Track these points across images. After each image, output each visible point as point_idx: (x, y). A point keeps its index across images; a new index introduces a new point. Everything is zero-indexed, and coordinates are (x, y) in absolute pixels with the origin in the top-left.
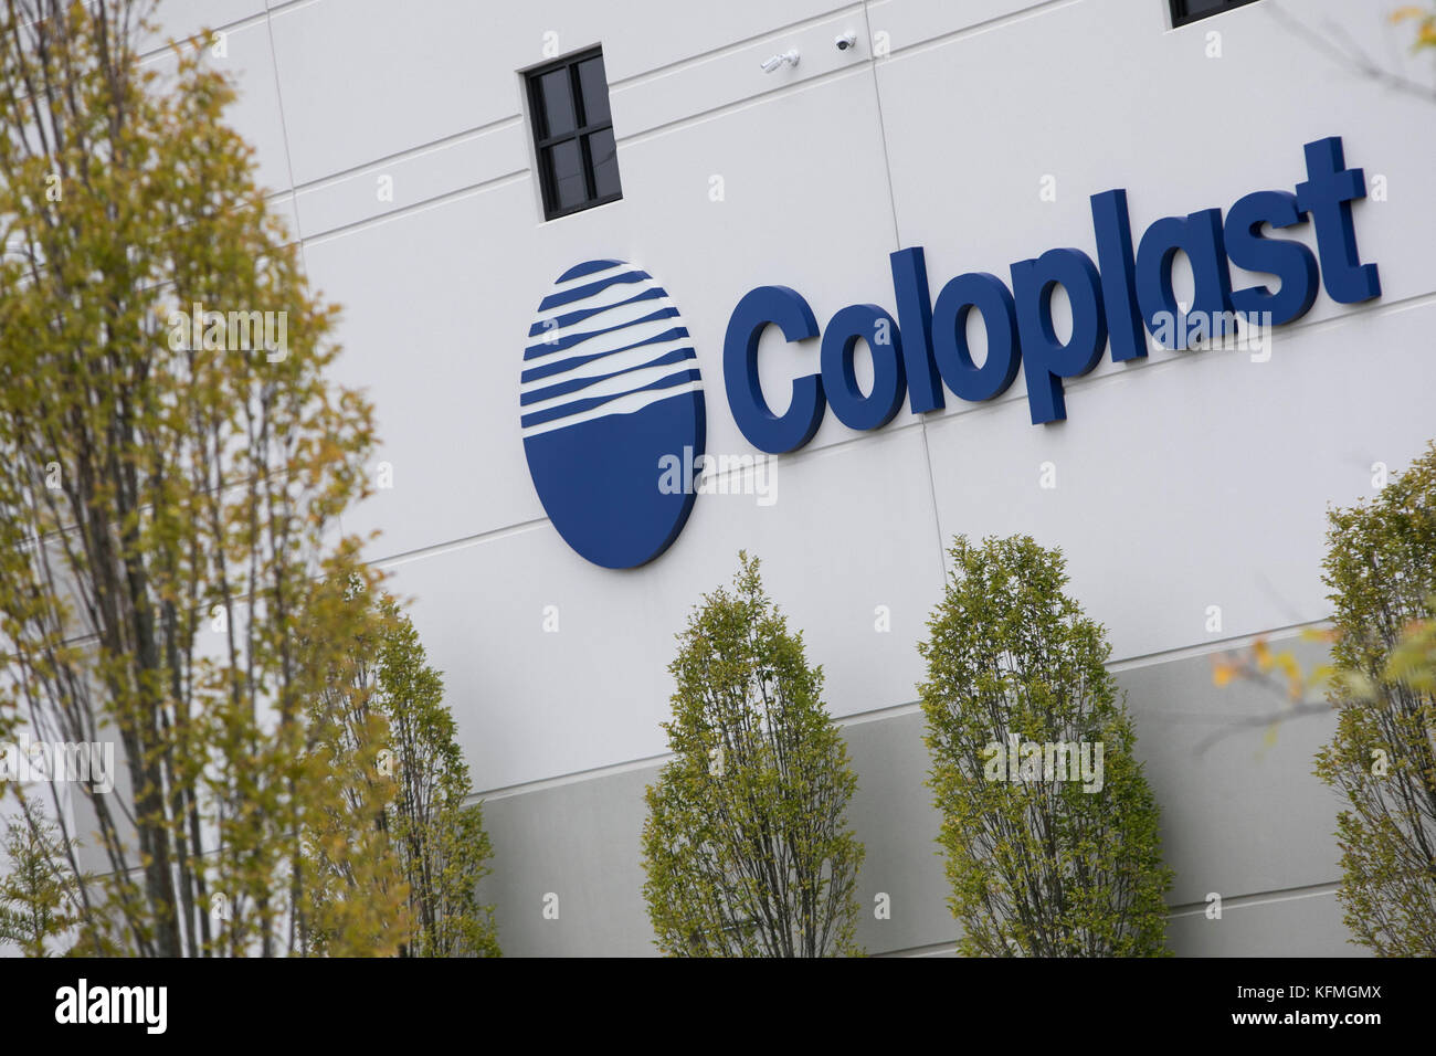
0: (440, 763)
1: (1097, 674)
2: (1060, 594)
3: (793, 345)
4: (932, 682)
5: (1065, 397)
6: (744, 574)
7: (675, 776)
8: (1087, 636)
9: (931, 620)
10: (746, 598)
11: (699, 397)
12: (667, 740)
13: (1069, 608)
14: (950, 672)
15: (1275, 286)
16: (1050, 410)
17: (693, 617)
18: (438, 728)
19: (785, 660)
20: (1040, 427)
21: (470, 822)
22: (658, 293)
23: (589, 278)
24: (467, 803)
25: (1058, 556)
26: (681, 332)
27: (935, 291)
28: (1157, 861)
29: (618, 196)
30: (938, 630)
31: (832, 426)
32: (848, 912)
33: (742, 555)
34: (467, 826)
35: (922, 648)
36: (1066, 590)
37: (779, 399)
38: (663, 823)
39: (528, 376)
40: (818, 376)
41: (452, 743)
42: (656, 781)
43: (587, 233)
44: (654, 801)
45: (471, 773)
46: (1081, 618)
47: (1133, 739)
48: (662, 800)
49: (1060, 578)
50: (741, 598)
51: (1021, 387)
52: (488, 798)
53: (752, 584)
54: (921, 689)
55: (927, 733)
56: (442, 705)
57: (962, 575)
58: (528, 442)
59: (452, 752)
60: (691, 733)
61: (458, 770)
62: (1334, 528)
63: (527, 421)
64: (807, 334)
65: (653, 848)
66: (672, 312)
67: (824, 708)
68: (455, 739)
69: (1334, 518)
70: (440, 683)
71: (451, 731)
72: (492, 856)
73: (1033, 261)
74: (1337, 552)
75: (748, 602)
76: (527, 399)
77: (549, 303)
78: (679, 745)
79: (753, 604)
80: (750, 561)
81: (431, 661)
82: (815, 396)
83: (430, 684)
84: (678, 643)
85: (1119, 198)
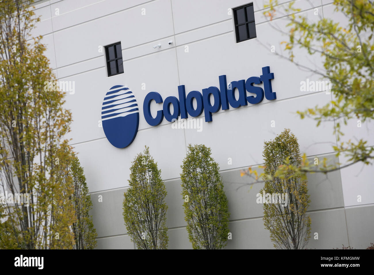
0: (82, 186)
1: (217, 173)
3: (158, 104)
4: (183, 173)
5: (212, 117)
6: (146, 150)
7: (130, 191)
8: (215, 165)
9: (183, 161)
10: (146, 155)
11: (138, 114)
12: (129, 183)
13: (211, 159)
14: (187, 172)
15: (255, 96)
16: (209, 119)
17: (135, 159)
18: (82, 179)
19: (153, 168)
20: (207, 122)
21: (88, 198)
22: (130, 92)
23: (116, 88)
24: (88, 195)
25: (210, 149)
26: (135, 101)
27: (187, 94)
28: (227, 211)
29: (123, 72)
30: (185, 163)
31: (165, 121)
32: (164, 219)
33: (145, 146)
35: (181, 166)
36: (211, 156)
37: (154, 115)
38: (127, 200)
39: (103, 108)
40: (162, 110)
42: (126, 192)
43: (116, 79)
44: (126, 196)
45: (88, 189)
46: (214, 162)
47: (223, 187)
48: (127, 196)
49: (210, 153)
50: (145, 155)
51: (203, 114)
52: (92, 194)
53: (147, 152)
54: (181, 175)
55: (182, 184)
56: (83, 174)
57: (190, 152)
59: (85, 184)
60: (133, 182)
61: (86, 188)
62: (265, 145)
63: (103, 117)
64: (160, 102)
65: (125, 205)
66: (133, 96)
67: (161, 178)
68: (86, 182)
69: (265, 143)
70: (83, 170)
71: (85, 180)
73: (207, 89)
75: (146, 156)
76: (103, 113)
77: (108, 94)
78: (131, 184)
79: (147, 156)
80: (147, 148)
81: (81, 165)
82: (162, 115)
83: (81, 170)
84: (132, 164)
85: (225, 77)
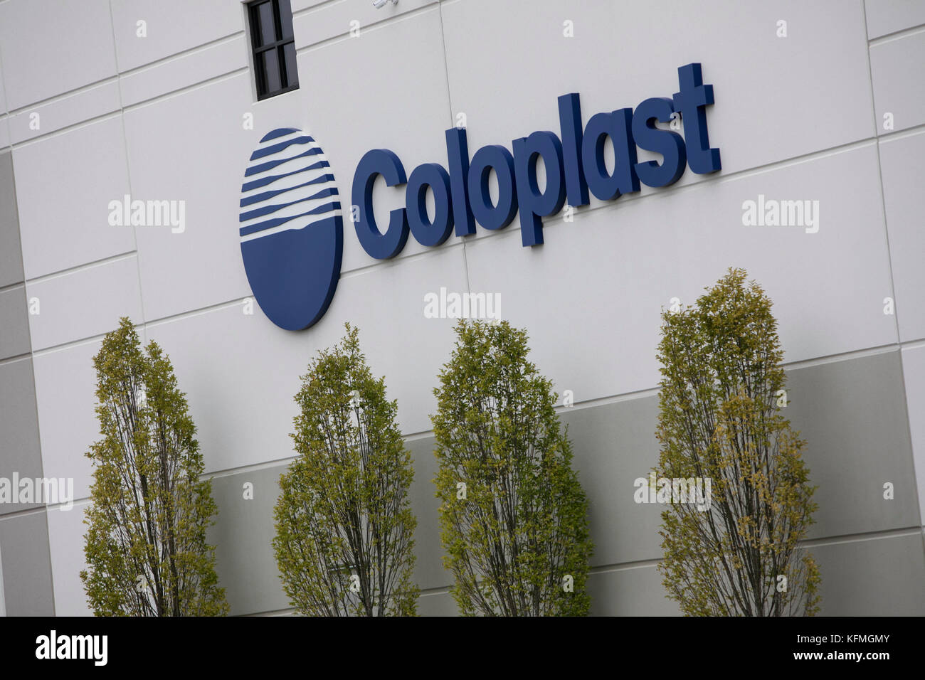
0: (184, 453)
1: (547, 411)
2: (524, 360)
3: (391, 189)
4: (441, 414)
5: (544, 229)
6: (348, 338)
7: (299, 469)
8: (542, 387)
9: (441, 374)
10: (348, 354)
11: (339, 220)
12: (293, 444)
13: (529, 370)
14: (454, 409)
15: (661, 162)
17: (312, 366)
18: (185, 429)
19: (373, 395)
20: (528, 249)
21: (204, 491)
22: (318, 151)
23: (279, 139)
24: (202, 479)
25: (524, 335)
26: (330, 177)
27: (472, 153)
28: (586, 536)
29: (297, 87)
30: (447, 380)
31: (413, 245)
32: (409, 561)
33: (347, 326)
34: (201, 493)
35: (436, 392)
36: (529, 358)
37: (383, 223)
38: (289, 499)
39: (244, 203)
40: (404, 210)
41: (193, 439)
42: (287, 472)
43: (281, 109)
44: (285, 485)
45: (205, 460)
46: (536, 376)
47: (572, 456)
48: (289, 485)
49: (525, 349)
50: (345, 353)
51: (517, 223)
52: (216, 477)
53: (353, 345)
54: (433, 419)
55: (436, 448)
56: (188, 413)
57: (462, 344)
58: (243, 245)
59: (192, 445)
60: (309, 437)
61: (196, 457)
62: (666, 324)
63: (244, 232)
64: (398, 182)
65: (282, 514)
66: (325, 164)
67: (398, 427)
68: (194, 437)
69: (666, 317)
70: (184, 400)
71: (192, 432)
72: (217, 513)
73: (525, 139)
74: (666, 340)
75: (349, 357)
76: (244, 217)
77: (257, 155)
78: (303, 447)
79: (352, 357)
80: (352, 330)
81: (181, 386)
82: (404, 223)
83: (178, 401)
84: (301, 382)
85: (575, 98)
